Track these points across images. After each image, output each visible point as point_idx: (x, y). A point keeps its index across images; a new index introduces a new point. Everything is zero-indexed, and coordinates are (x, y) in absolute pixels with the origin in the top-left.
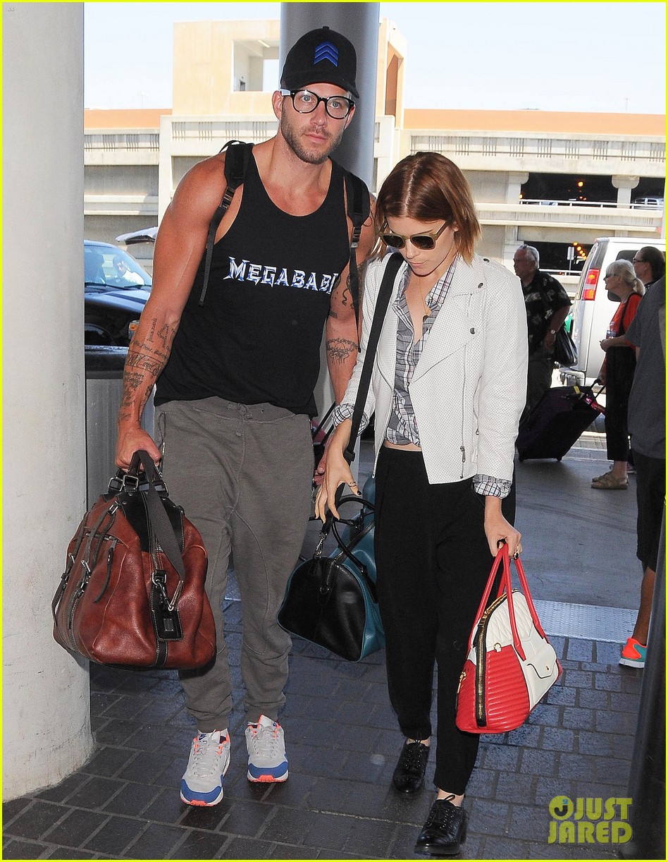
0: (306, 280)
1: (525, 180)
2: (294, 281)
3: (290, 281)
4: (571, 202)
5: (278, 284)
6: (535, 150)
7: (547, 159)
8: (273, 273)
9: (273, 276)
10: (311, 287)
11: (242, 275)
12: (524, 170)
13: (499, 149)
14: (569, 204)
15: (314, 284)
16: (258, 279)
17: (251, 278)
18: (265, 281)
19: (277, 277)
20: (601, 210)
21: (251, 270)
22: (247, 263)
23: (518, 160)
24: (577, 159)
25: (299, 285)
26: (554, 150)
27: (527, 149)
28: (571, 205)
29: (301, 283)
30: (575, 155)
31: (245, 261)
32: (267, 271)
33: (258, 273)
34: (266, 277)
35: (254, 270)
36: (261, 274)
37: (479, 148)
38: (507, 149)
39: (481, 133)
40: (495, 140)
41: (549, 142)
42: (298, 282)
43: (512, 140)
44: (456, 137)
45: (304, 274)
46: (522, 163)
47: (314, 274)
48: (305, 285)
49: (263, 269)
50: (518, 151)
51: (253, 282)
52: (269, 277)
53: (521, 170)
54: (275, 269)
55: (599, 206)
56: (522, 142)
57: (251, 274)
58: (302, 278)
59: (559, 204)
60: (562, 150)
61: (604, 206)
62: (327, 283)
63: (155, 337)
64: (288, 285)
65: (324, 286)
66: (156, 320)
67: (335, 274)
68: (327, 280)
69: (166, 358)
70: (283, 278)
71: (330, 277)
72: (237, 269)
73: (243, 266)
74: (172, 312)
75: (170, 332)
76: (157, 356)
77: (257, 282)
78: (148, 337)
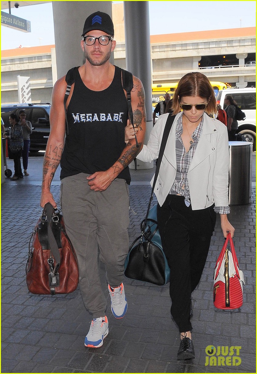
0: (106, 117)
1: (200, 59)
2: (101, 118)
3: (99, 119)
4: (220, 66)
5: (94, 121)
6: (203, 47)
7: (208, 50)
8: (91, 116)
9: (91, 117)
10: (109, 120)
11: (79, 120)
12: (199, 55)
13: (188, 48)
14: (219, 68)
15: (111, 118)
17: (82, 120)
18: (88, 120)
20: (233, 68)
21: (81, 117)
22: (79, 114)
23: (196, 51)
24: (221, 49)
25: (104, 120)
26: (211, 46)
27: (200, 47)
28: (220, 68)
29: (104, 119)
30: (220, 47)
31: (77, 114)
32: (88, 116)
33: (84, 117)
34: (88, 118)
35: (82, 116)
36: (86, 118)
37: (180, 48)
38: (191, 48)
39: (180, 42)
40: (186, 45)
41: (209, 43)
42: (103, 119)
43: (193, 44)
44: (170, 45)
45: (105, 115)
46: (198, 53)
47: (109, 114)
48: (106, 119)
49: (86, 115)
50: (196, 48)
51: (83, 121)
53: (198, 55)
54: (91, 114)
55: (232, 67)
56: (197, 44)
57: (82, 118)
58: (104, 117)
59: (215, 68)
60: (214, 46)
61: (234, 67)
62: (117, 117)
63: (51, 152)
64: (98, 120)
65: (115, 119)
66: (51, 146)
67: (120, 113)
68: (116, 116)
69: (58, 160)
70: (96, 118)
71: (118, 115)
72: (76, 118)
73: (77, 116)
74: (58, 141)
75: (59, 149)
76: (53, 161)
77: (85, 121)
78: (49, 153)
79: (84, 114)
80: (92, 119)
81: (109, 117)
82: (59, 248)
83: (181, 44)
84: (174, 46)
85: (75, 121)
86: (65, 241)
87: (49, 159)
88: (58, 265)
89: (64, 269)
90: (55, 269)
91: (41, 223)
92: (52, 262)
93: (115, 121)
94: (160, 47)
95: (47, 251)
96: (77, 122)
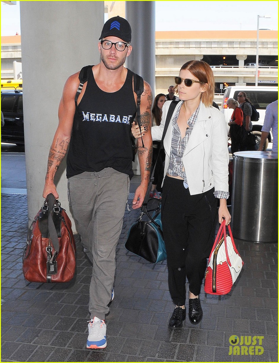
0: (116, 119)
1: (202, 58)
2: (110, 119)
3: (109, 119)
4: (220, 66)
5: (104, 121)
6: (205, 46)
7: (210, 49)
8: (101, 116)
9: (101, 118)
10: (118, 121)
11: (88, 119)
13: (191, 46)
14: (219, 67)
15: (120, 120)
16: (94, 119)
17: (92, 119)
18: (97, 120)
19: (102, 118)
20: (233, 69)
21: (91, 116)
22: (89, 114)
23: (198, 50)
24: (222, 49)
25: (113, 121)
26: (213, 46)
27: (202, 46)
28: (221, 67)
29: (113, 120)
30: (221, 47)
31: (88, 112)
32: (98, 116)
33: (94, 117)
34: (98, 118)
35: (92, 116)
36: (95, 117)
37: (183, 46)
38: (194, 46)
39: (184, 40)
40: (189, 43)
41: (211, 43)
42: (112, 120)
43: (196, 42)
44: (174, 42)
45: (114, 116)
46: (200, 51)
47: (119, 116)
48: (115, 121)
49: (96, 115)
50: (199, 47)
51: (93, 121)
52: (99, 118)
53: (200, 54)
54: (101, 115)
55: (232, 67)
56: (200, 43)
57: (92, 118)
58: (114, 118)
59: (216, 67)
60: (216, 46)
61: (234, 67)
62: (126, 120)
63: (58, 146)
64: (108, 121)
65: (124, 121)
66: (58, 139)
67: (129, 116)
68: (125, 118)
69: (63, 153)
70: (105, 118)
71: (127, 117)
72: (86, 116)
73: (88, 114)
74: (65, 135)
75: (65, 143)
76: (59, 154)
77: (94, 121)
78: (55, 146)
79: (95, 114)
80: (102, 120)
81: (118, 119)
82: (58, 237)
83: (185, 42)
84: (178, 43)
85: (84, 119)
86: (65, 230)
87: (55, 152)
88: (56, 253)
89: (62, 257)
90: (53, 257)
91: (42, 213)
92: (51, 250)
93: (124, 123)
94: (164, 43)
95: (46, 240)
96: (86, 121)
